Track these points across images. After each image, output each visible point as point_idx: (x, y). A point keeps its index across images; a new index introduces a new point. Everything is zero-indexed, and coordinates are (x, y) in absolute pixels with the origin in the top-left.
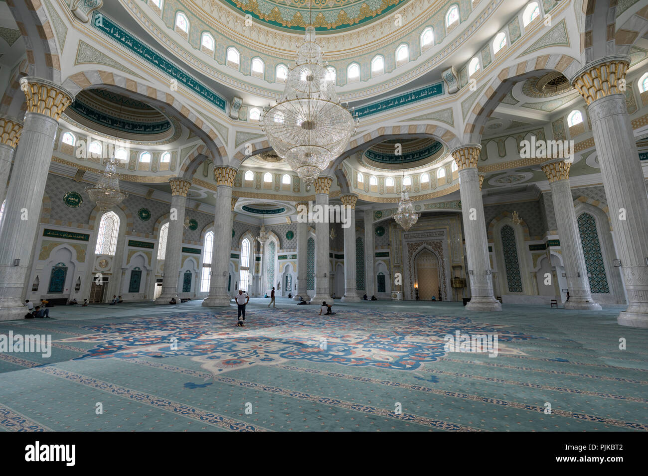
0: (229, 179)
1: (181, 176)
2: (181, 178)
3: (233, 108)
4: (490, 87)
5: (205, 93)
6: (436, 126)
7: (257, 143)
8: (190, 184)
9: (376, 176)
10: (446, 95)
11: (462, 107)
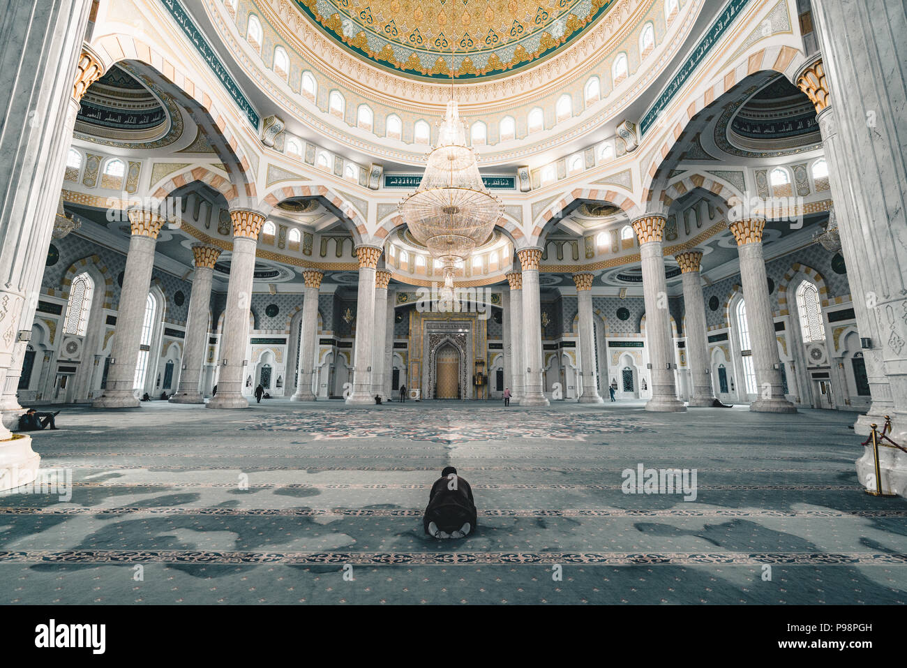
3: (269, 131)
4: (563, 200)
6: (507, 220)
7: (295, 187)
9: (408, 251)
10: (518, 191)
11: (532, 208)
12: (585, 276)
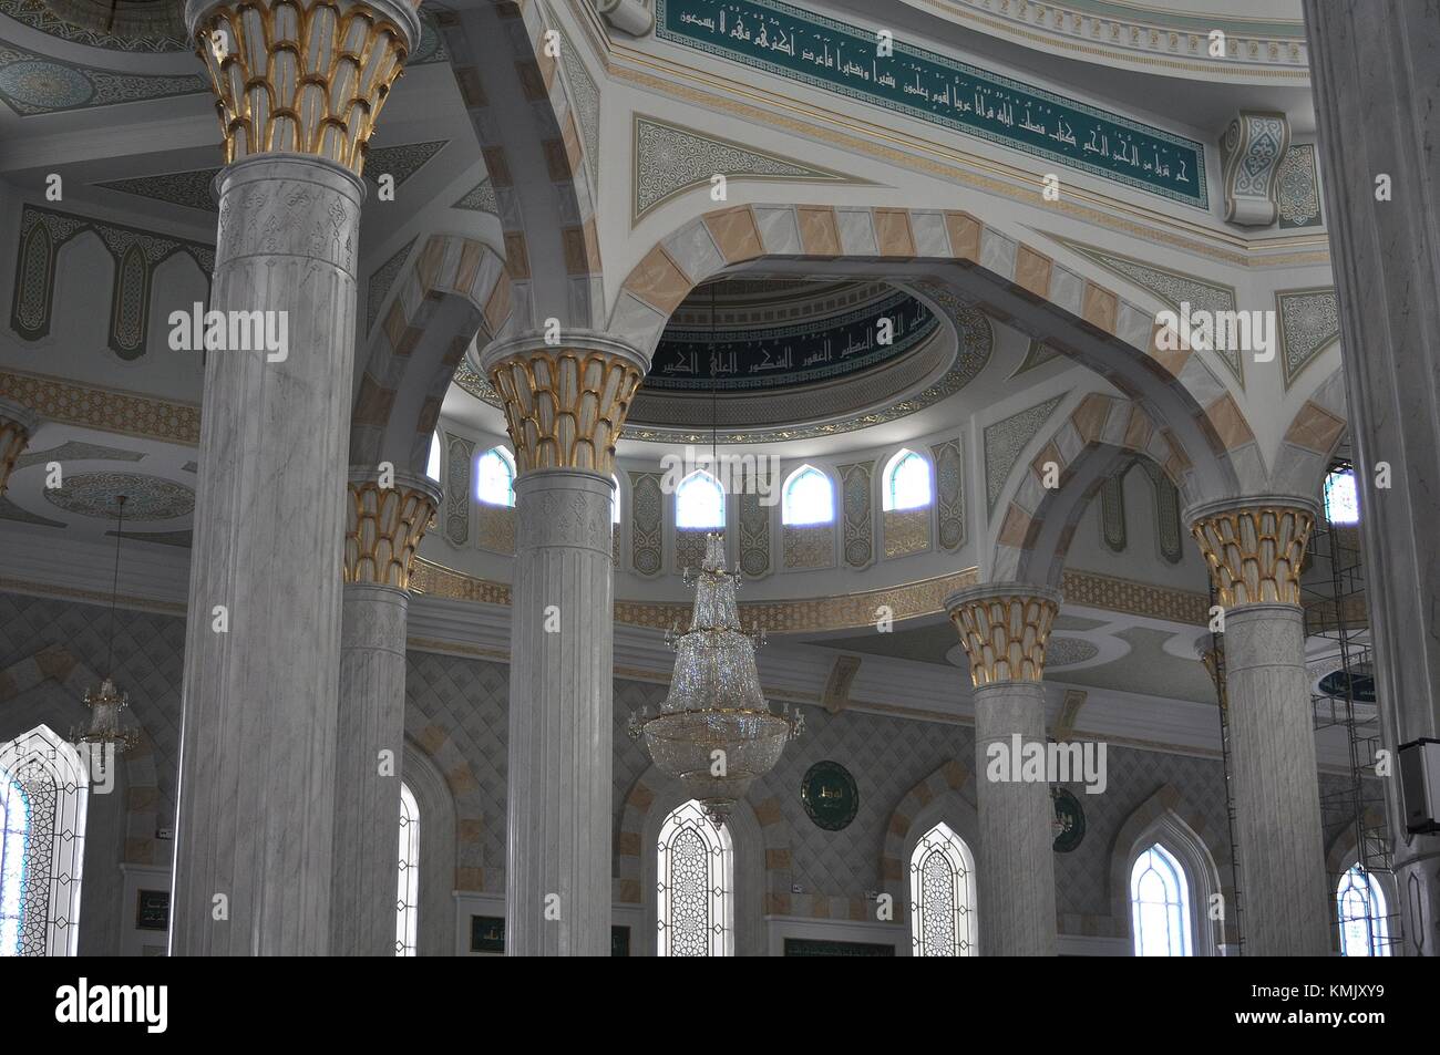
0: (1282, 566)
1: (1008, 574)
2: (1011, 587)
3: (1242, 174)
5: (1099, 145)
8: (1054, 609)
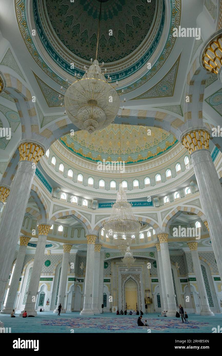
3: (55, 192)
4: (174, 211)
6: (151, 220)
7: (63, 212)
10: (154, 207)
11: (161, 214)
12: (193, 243)
